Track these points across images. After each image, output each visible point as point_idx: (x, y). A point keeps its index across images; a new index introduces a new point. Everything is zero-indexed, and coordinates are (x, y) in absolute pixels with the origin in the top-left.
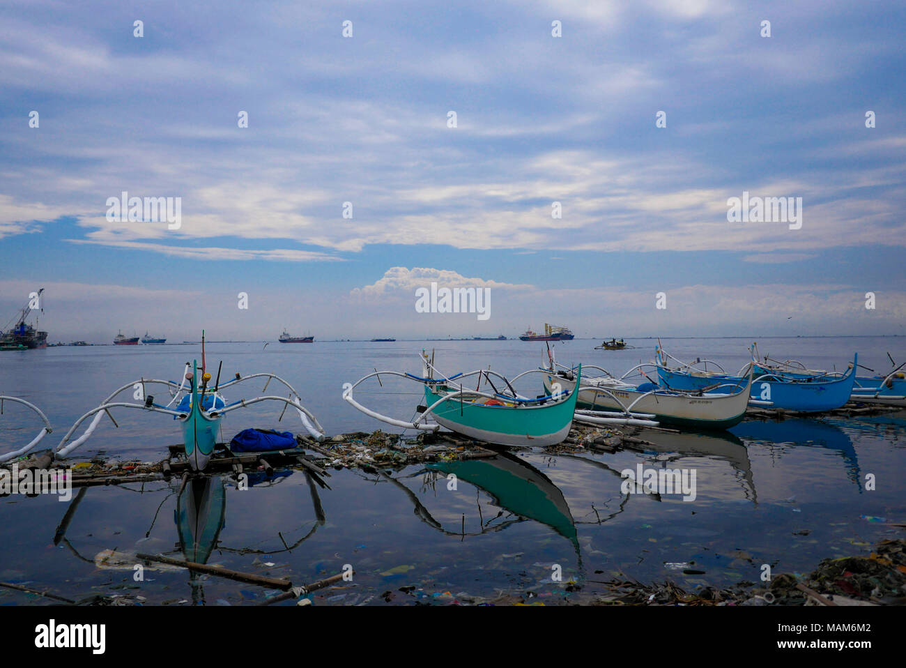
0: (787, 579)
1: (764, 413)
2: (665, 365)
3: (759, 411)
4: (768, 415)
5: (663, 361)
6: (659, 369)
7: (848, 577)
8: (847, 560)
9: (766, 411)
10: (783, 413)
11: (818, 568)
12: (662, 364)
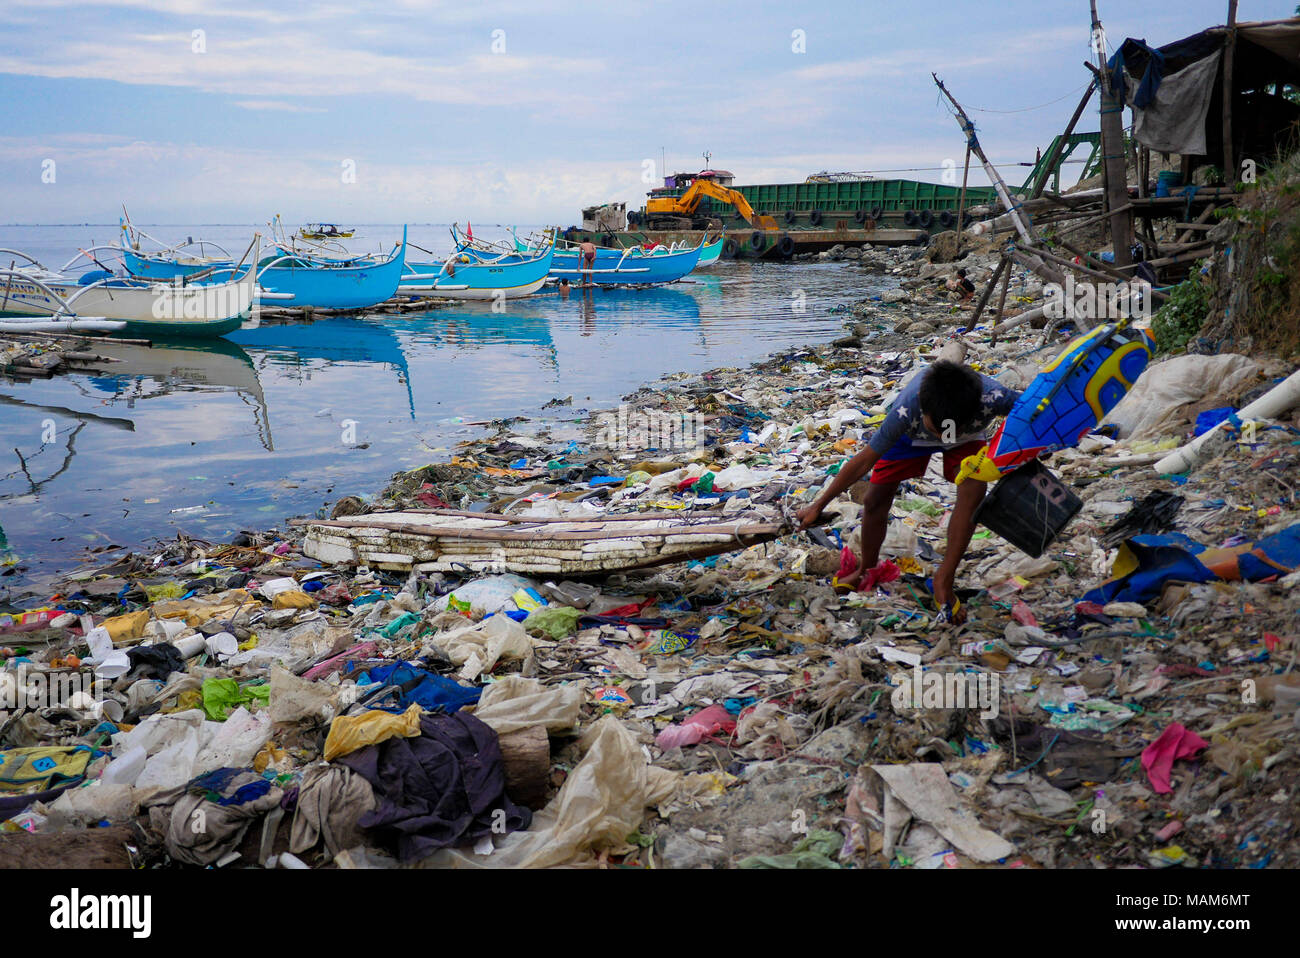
0: (354, 502)
1: (285, 314)
2: (137, 248)
3: (278, 310)
4: (292, 315)
5: (132, 243)
6: (128, 254)
7: (428, 489)
8: (425, 470)
9: (288, 310)
10: (310, 313)
11: (390, 483)
12: (132, 246)
